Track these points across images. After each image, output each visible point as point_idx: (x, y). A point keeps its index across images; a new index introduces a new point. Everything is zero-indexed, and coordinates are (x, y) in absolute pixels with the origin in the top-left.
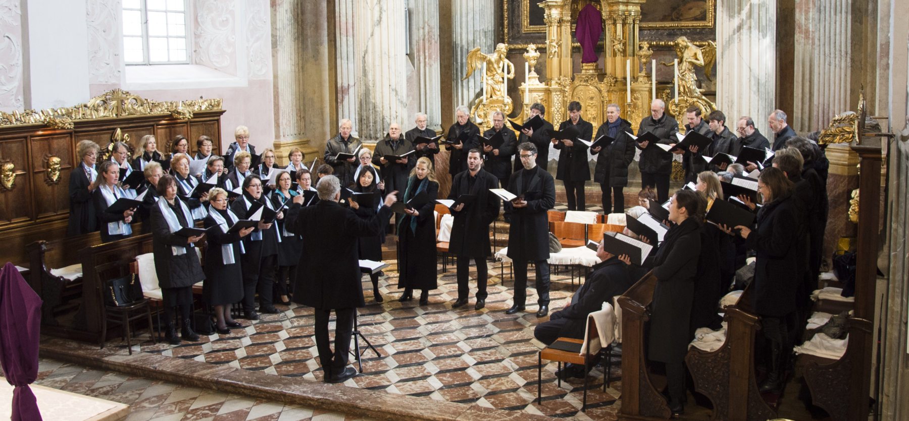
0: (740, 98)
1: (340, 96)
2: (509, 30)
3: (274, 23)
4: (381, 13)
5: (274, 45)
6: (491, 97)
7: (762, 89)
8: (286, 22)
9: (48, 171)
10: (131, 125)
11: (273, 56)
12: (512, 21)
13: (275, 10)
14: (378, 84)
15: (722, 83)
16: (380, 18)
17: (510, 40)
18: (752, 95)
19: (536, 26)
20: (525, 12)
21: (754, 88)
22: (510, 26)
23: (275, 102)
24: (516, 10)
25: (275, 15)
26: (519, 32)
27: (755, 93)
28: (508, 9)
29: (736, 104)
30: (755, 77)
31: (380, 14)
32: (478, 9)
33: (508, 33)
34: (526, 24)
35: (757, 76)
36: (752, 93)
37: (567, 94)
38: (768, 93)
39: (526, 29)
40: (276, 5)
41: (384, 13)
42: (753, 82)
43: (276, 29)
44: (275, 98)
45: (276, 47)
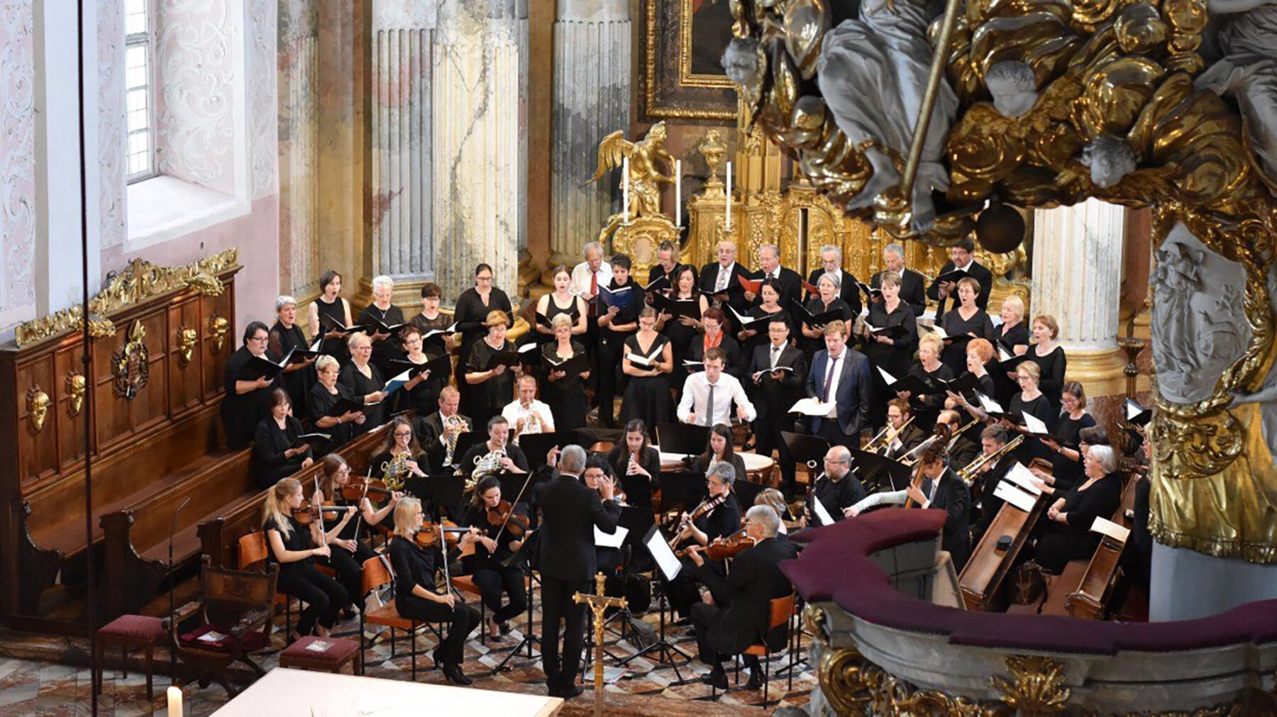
0: (1070, 270)
1: (375, 212)
2: (655, 82)
3: (283, 97)
4: (487, 97)
5: (284, 134)
6: (639, 215)
7: (1102, 257)
8: (301, 93)
9: (71, 398)
10: (147, 311)
11: (281, 153)
12: (662, 65)
13: (288, 75)
14: (479, 214)
15: (1043, 243)
16: (485, 105)
17: (658, 100)
18: (1087, 267)
19: (703, 76)
20: (685, 50)
21: (1092, 257)
22: (659, 76)
23: (281, 234)
24: (669, 44)
25: (287, 83)
26: (672, 84)
27: (1091, 263)
28: (655, 45)
29: (1062, 278)
30: (1091, 240)
31: (484, 100)
32: (607, 50)
33: (655, 88)
34: (685, 70)
35: (1095, 237)
36: (1088, 262)
37: (775, 218)
38: (1112, 262)
39: (685, 81)
40: (289, 67)
41: (491, 96)
42: (1089, 247)
43: (288, 107)
44: (282, 225)
45: (288, 139)
